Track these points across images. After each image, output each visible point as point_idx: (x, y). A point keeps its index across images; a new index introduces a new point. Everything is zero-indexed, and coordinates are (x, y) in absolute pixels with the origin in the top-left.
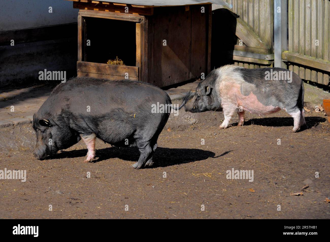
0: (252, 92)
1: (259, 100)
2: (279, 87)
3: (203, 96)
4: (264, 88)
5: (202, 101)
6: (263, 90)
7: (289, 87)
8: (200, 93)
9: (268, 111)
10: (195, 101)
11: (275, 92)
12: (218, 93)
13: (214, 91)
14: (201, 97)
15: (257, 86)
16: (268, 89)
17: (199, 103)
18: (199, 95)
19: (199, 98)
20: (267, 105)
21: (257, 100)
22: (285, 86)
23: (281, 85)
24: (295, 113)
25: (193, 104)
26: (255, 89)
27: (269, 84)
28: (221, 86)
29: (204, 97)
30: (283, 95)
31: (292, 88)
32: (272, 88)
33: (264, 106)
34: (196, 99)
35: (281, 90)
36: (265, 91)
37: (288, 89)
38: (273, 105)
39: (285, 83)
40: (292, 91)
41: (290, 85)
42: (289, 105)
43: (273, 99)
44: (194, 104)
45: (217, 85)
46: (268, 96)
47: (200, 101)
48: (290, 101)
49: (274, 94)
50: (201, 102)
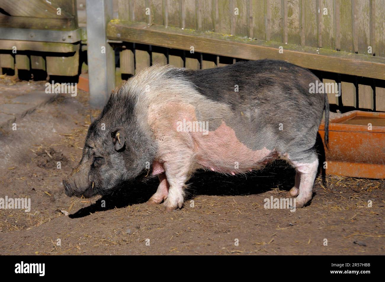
0: (223, 122)
1: (241, 138)
2: (284, 105)
3: (109, 154)
4: (248, 110)
5: (108, 168)
6: (248, 114)
7: (305, 103)
8: (100, 149)
9: (256, 161)
10: (91, 169)
11: (273, 115)
12: (148, 134)
13: (137, 133)
14: (105, 158)
15: (233, 108)
16: (256, 110)
17: (101, 174)
18: (98, 154)
19: (100, 162)
20: (256, 147)
21: (236, 139)
22: (297, 101)
23: (286, 99)
24: (309, 164)
25: (86, 177)
26: (231, 114)
27: (259, 99)
28: (151, 116)
29: (112, 156)
30: (292, 121)
31: (311, 104)
32: (266, 107)
33: (250, 151)
34: (93, 166)
35: (288, 111)
36: (252, 116)
37: (303, 108)
38: (267, 148)
39: (296, 95)
40: (312, 110)
41: (308, 98)
42: (303, 144)
43: (269, 133)
44: (90, 176)
45: (139, 117)
46: (258, 128)
47: (104, 168)
48: (307, 134)
49: (271, 120)
50: (106, 171)
